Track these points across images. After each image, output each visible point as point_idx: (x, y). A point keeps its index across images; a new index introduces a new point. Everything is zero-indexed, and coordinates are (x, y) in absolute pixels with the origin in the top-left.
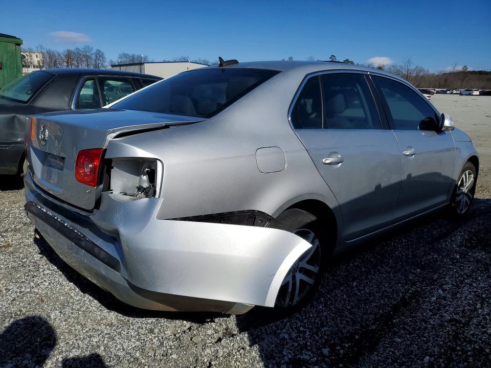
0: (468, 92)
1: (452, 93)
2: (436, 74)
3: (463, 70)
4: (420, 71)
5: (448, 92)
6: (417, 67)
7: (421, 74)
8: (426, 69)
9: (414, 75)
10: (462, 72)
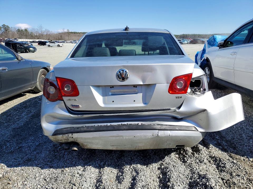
0: (75, 42)
1: (67, 43)
2: (56, 33)
3: (67, 31)
4: (48, 32)
5: (65, 42)
6: (46, 30)
7: (49, 33)
8: (51, 31)
9: (45, 34)
10: (67, 32)
